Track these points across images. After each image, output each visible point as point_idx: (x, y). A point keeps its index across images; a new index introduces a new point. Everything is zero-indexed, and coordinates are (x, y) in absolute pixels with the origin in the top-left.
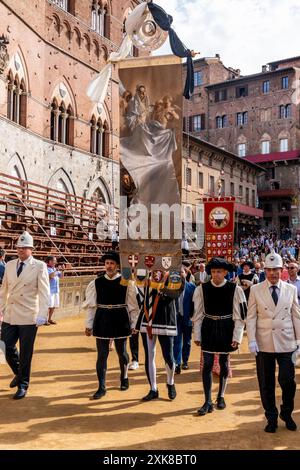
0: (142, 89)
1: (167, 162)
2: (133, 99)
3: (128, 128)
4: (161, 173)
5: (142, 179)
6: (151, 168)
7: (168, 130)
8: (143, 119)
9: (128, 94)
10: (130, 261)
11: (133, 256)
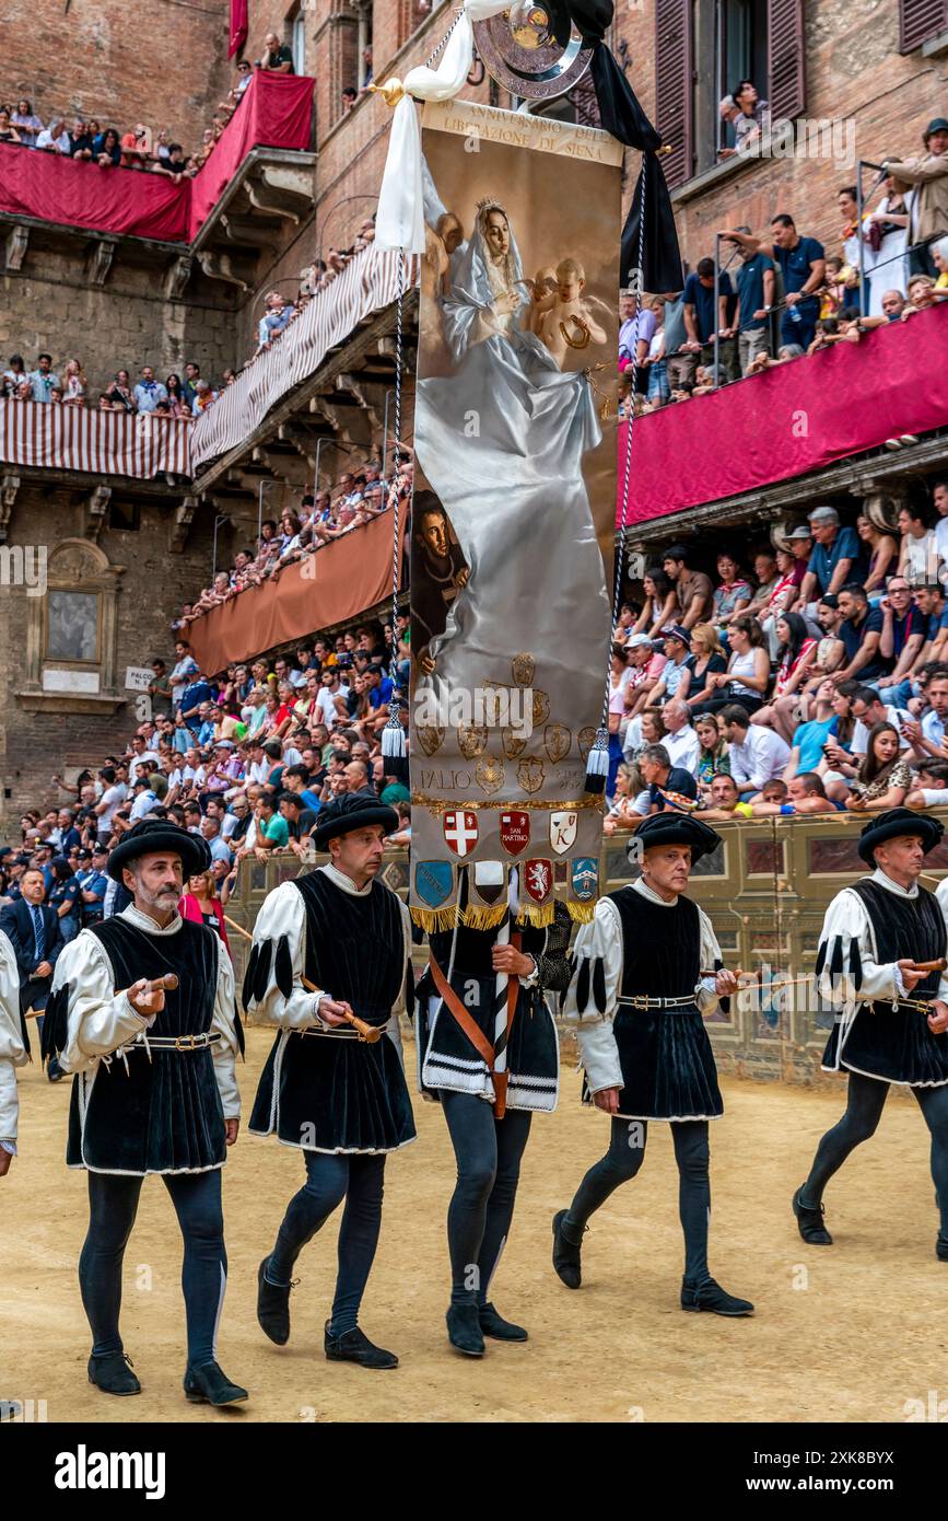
0: (498, 220)
1: (565, 485)
2: (465, 246)
3: (446, 348)
4: (546, 519)
5: (490, 531)
6: (521, 498)
7: (569, 377)
8: (498, 324)
9: (452, 224)
10: (450, 835)
11: (460, 816)
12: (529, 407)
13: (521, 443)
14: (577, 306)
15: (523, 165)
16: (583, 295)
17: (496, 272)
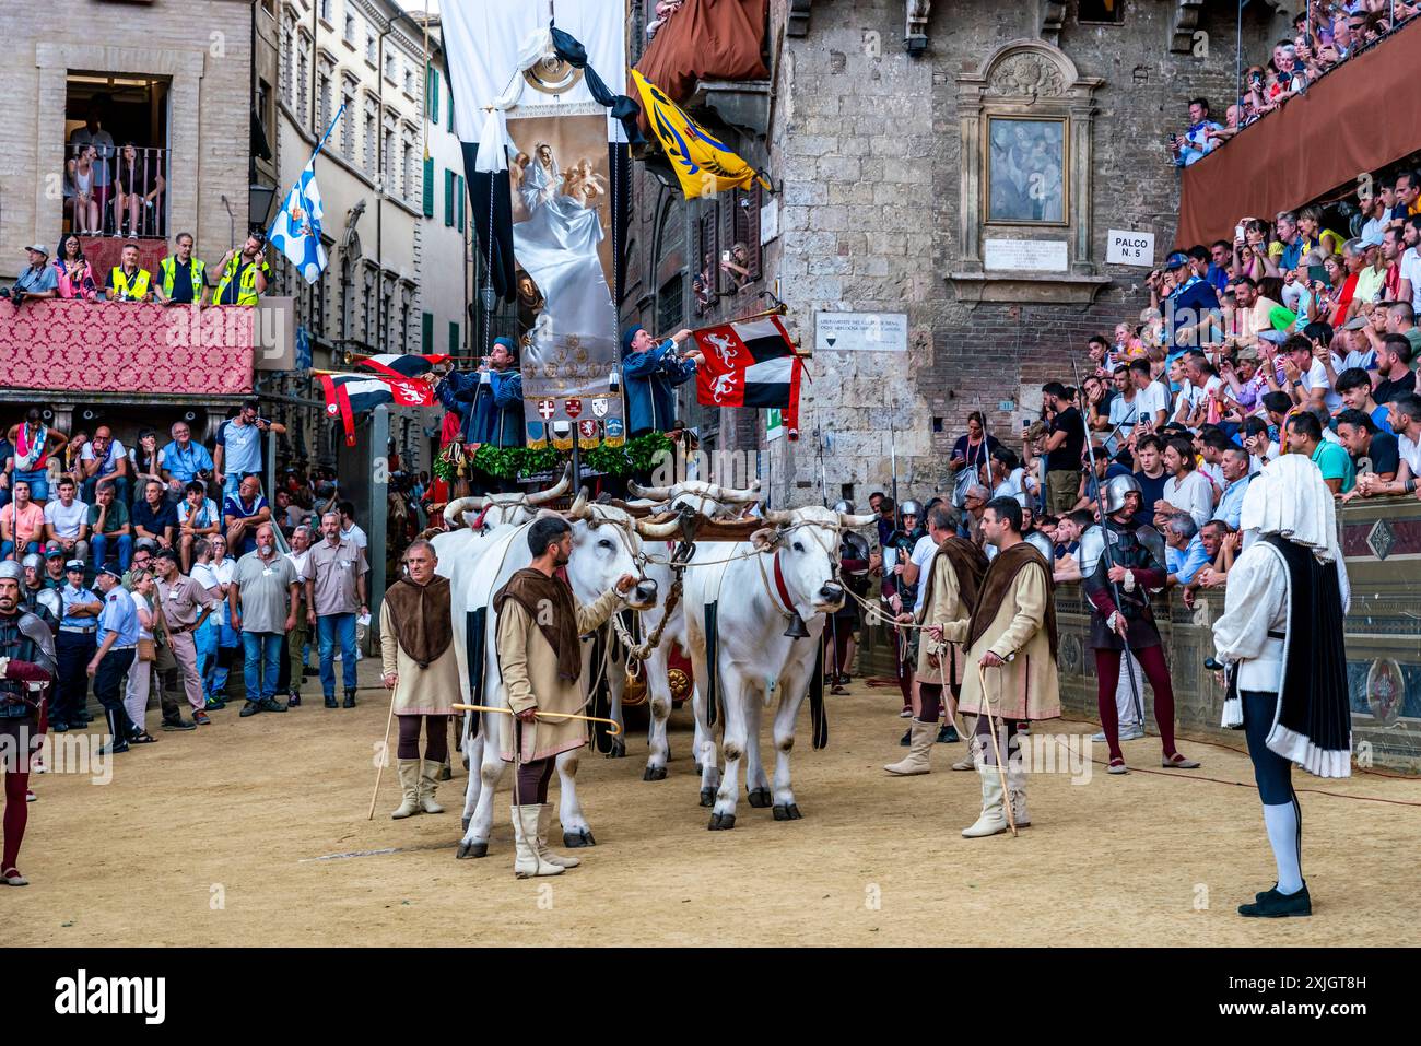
0: (546, 150)
1: (590, 259)
2: (531, 164)
3: (526, 209)
4: (582, 275)
5: (553, 284)
6: (566, 267)
7: (589, 210)
8: (549, 195)
9: (523, 157)
10: (541, 410)
11: (546, 403)
12: (567, 228)
13: (564, 244)
14: (589, 179)
15: (557, 122)
16: (592, 173)
17: (547, 173)
